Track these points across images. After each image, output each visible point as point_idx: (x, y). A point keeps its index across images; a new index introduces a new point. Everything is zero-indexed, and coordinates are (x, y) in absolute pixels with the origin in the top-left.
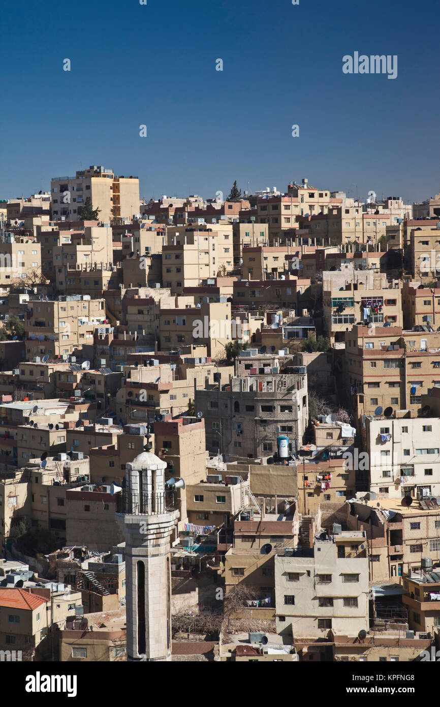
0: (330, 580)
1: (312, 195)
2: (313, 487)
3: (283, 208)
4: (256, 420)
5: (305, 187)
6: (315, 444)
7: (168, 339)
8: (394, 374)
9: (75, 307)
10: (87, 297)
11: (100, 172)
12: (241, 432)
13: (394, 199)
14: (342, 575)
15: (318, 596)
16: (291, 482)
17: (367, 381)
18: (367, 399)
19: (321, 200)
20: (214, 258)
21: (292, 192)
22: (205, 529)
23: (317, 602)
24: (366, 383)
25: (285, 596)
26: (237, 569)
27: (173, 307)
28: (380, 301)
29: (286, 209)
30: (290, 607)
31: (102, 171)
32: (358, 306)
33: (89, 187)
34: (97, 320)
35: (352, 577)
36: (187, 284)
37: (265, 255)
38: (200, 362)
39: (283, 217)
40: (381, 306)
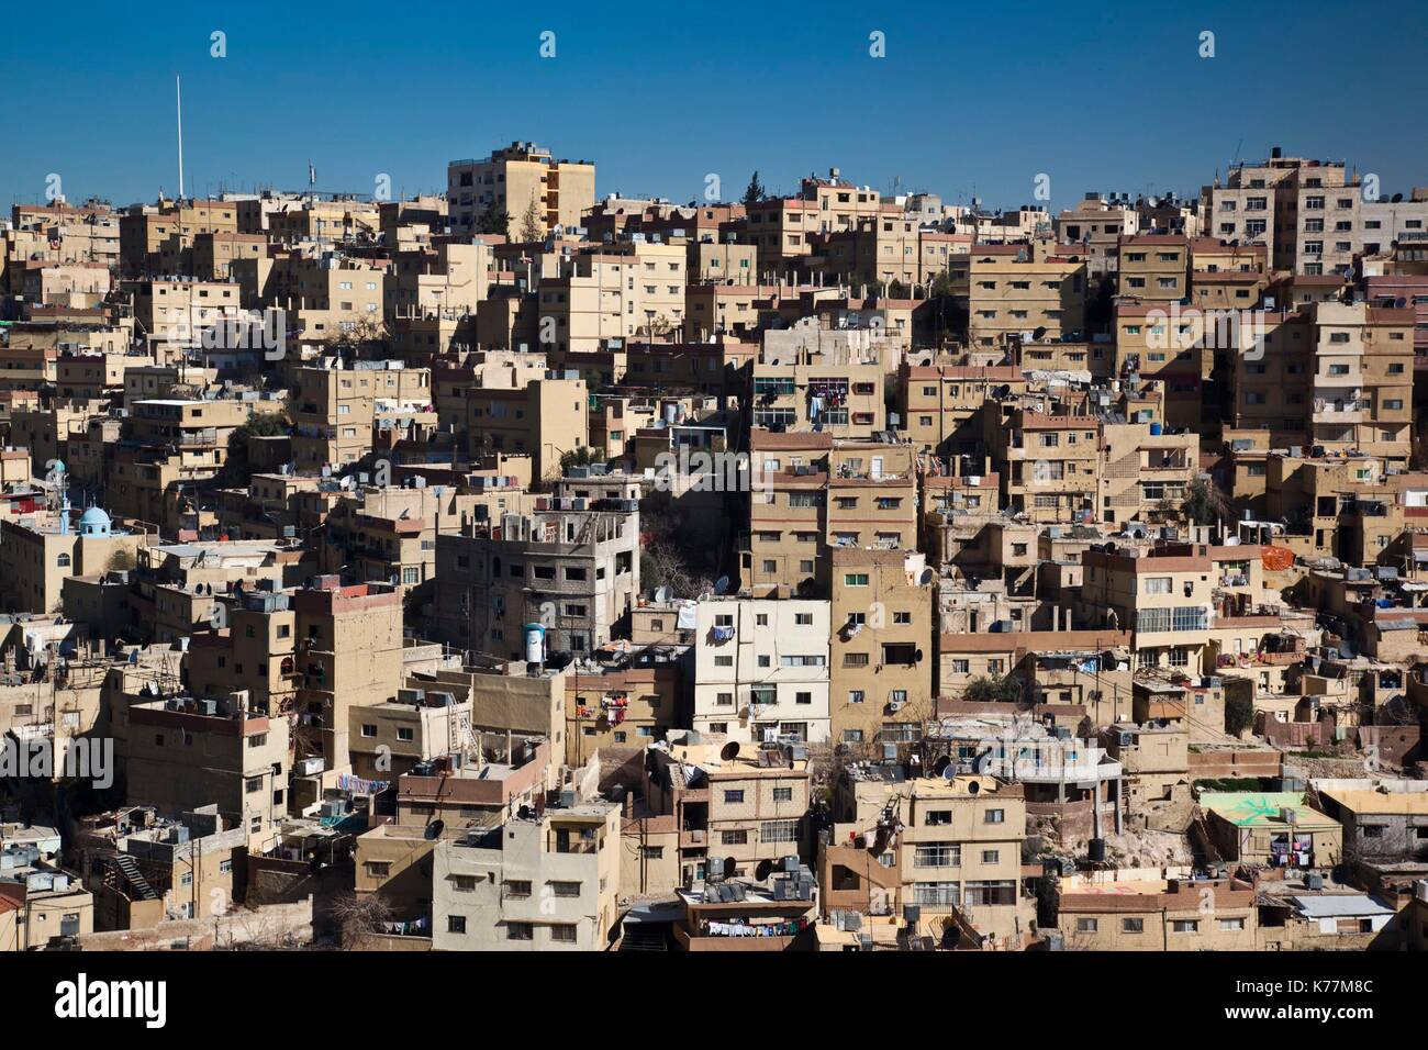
0: (529, 891)
1: (843, 198)
2: (594, 717)
3: (786, 218)
4: (525, 592)
5: (834, 182)
6: (630, 639)
7: (479, 442)
8: (806, 517)
9: (371, 382)
10: (395, 365)
11: (526, 153)
12: (503, 613)
13: (1033, 209)
14: (549, 883)
15: (506, 919)
16: (539, 707)
17: (758, 529)
18: (757, 561)
19: (862, 206)
20: (631, 303)
21: (809, 192)
22: (372, 786)
23: (504, 930)
24: (756, 532)
25: (450, 917)
26: (377, 863)
27: (508, 386)
28: (843, 386)
29: (791, 220)
30: (457, 936)
31: (531, 150)
32: (801, 394)
33: (502, 178)
34: (415, 406)
35: (567, 889)
36: (576, 346)
37: (720, 299)
38: (495, 484)
39: (785, 235)
40: (844, 395)
